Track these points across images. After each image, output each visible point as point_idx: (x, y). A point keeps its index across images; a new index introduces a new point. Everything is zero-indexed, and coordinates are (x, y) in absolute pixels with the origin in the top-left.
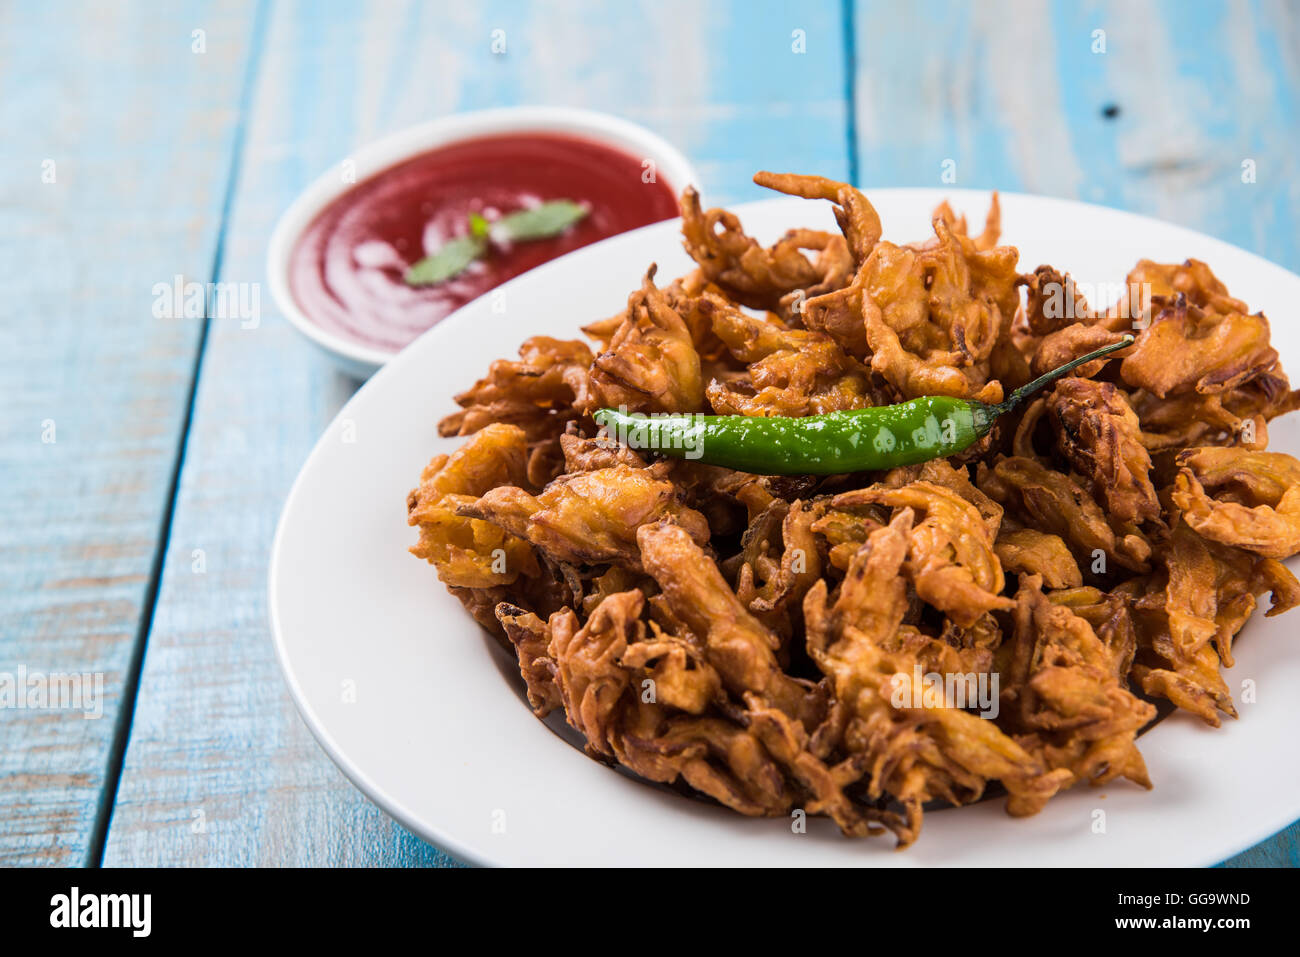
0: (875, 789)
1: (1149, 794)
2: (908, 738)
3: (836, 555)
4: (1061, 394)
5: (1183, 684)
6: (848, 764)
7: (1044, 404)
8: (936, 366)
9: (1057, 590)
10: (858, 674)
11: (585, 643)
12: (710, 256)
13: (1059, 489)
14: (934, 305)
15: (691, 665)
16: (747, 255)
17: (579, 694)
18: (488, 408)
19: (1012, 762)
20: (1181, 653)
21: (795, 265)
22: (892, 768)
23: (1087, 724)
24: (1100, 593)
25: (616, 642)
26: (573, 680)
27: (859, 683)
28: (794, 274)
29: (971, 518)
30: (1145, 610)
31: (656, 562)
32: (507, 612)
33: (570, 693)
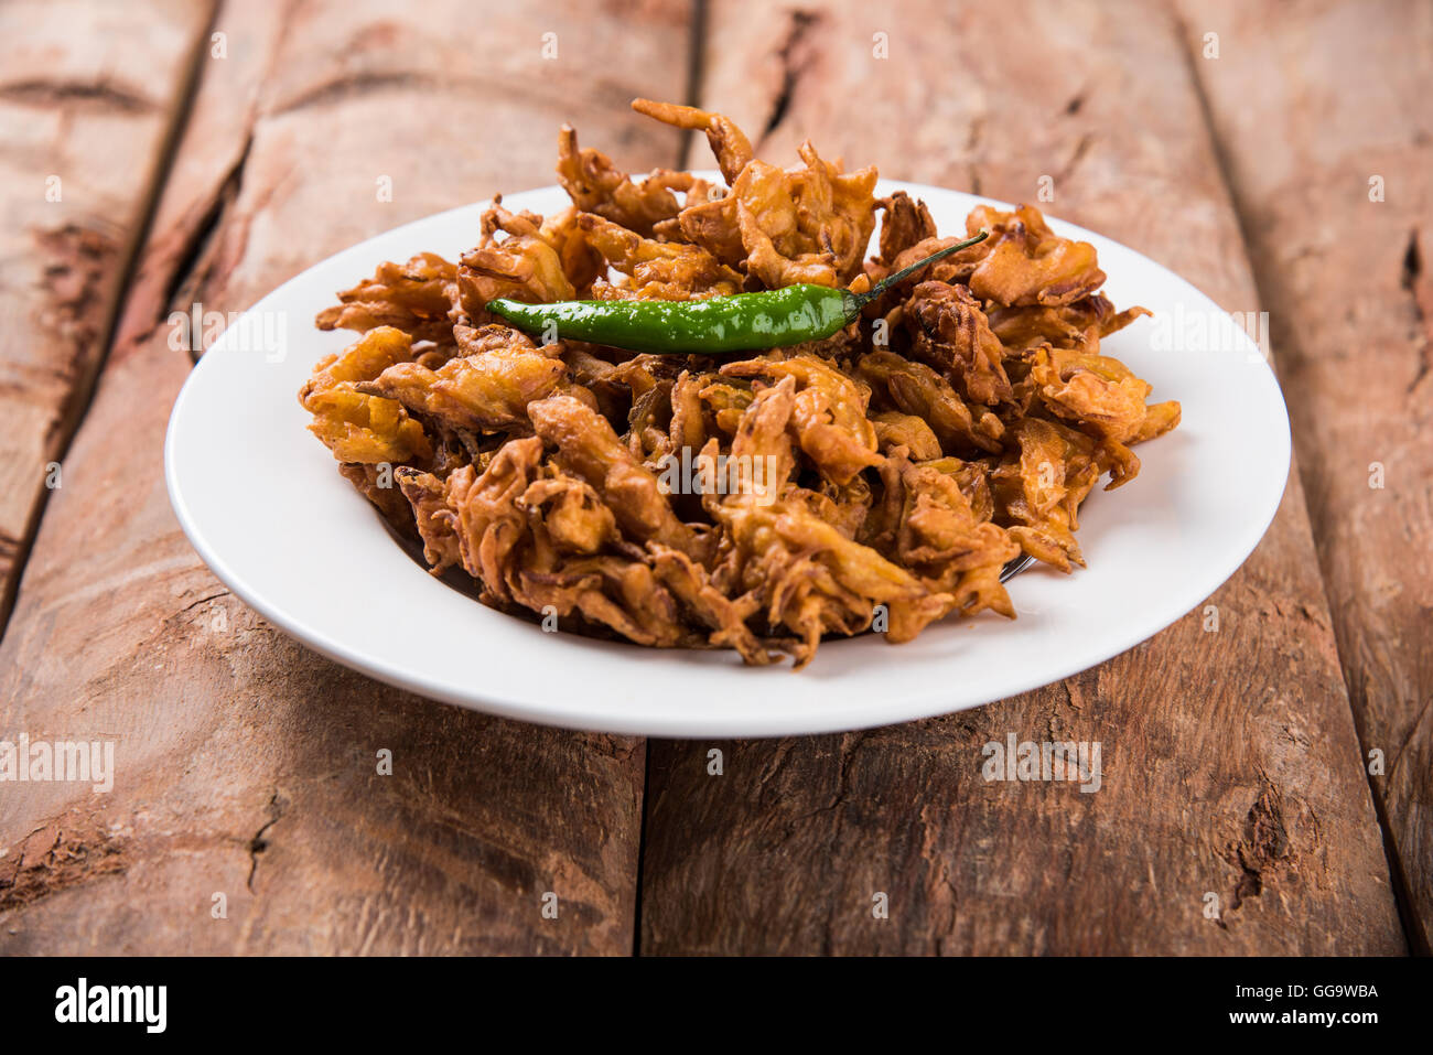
0: (775, 615)
1: (1014, 622)
2: (803, 566)
3: (723, 417)
4: (919, 297)
5: (1037, 537)
6: (749, 596)
7: (902, 310)
8: (805, 265)
9: (922, 461)
10: (753, 515)
11: (484, 487)
12: (585, 191)
13: (919, 376)
14: (804, 214)
15: (587, 504)
16: (621, 188)
17: (479, 536)
18: (368, 306)
19: (901, 585)
20: (1035, 513)
21: (665, 199)
22: (790, 595)
23: (962, 555)
24: (961, 462)
25: (517, 482)
26: (472, 523)
27: (755, 523)
28: (664, 208)
29: (847, 388)
30: (1000, 479)
31: (551, 420)
32: (406, 474)
33: (470, 535)
